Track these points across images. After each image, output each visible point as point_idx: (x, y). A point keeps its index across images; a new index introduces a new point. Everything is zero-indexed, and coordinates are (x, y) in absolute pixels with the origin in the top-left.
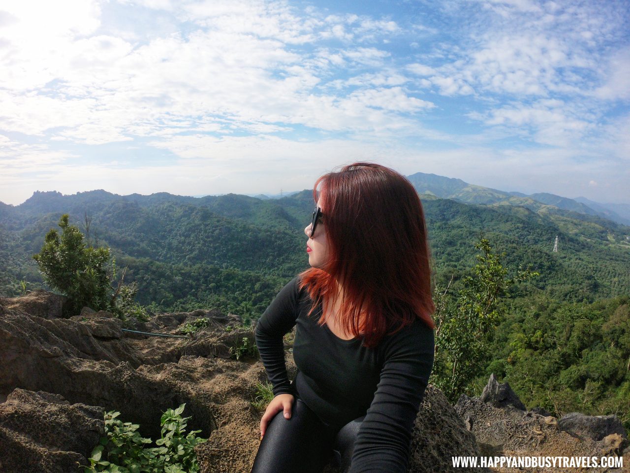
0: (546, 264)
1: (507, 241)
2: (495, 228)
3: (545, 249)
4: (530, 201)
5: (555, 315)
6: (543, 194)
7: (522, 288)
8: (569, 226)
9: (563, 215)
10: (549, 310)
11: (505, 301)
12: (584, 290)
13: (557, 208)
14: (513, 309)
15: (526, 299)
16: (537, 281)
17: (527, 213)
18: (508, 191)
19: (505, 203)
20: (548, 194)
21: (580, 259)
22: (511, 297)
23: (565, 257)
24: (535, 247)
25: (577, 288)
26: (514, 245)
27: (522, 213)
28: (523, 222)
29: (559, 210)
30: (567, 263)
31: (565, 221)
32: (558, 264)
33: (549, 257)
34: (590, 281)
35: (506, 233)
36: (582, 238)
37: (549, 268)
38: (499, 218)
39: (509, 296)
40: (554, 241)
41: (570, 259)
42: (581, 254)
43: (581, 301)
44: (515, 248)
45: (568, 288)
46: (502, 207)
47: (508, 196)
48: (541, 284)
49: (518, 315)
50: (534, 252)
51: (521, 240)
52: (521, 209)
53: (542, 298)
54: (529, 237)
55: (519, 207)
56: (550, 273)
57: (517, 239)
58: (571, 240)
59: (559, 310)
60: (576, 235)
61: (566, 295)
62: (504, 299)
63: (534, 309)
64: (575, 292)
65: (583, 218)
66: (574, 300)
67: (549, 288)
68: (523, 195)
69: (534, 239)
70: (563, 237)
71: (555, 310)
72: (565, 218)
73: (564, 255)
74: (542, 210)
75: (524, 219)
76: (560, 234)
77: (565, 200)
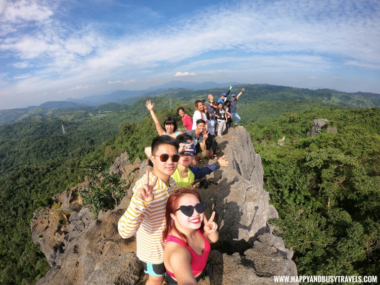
0: (63, 142)
1: (35, 139)
2: (25, 134)
3: (58, 134)
4: (41, 110)
5: (81, 166)
6: (47, 103)
7: (56, 161)
8: (67, 116)
9: (62, 111)
10: (76, 165)
11: (53, 173)
12: (87, 145)
13: (57, 109)
14: (59, 174)
15: (63, 166)
16: (62, 153)
17: (41, 117)
18: (25, 107)
19: (26, 116)
20: (50, 102)
21: (79, 132)
22: (54, 169)
23: (71, 134)
24: (52, 136)
25: (84, 146)
26: (41, 139)
27: (38, 119)
28: (40, 124)
29: (59, 109)
30: (73, 137)
31: (64, 114)
32: (68, 139)
33: (62, 138)
34: (89, 140)
35: (33, 134)
36: (76, 120)
37: (65, 144)
38: (25, 127)
39: (53, 169)
40: (62, 127)
41: (74, 134)
42: (78, 129)
43: (89, 152)
44: (42, 141)
45: (79, 149)
46: (25, 119)
47: (25, 110)
48: (65, 154)
49: (64, 176)
50: (53, 139)
51: (43, 135)
52: (37, 116)
53: (70, 161)
54: (47, 131)
55: (35, 115)
56: (67, 146)
57: (40, 135)
58: (70, 124)
59: (81, 163)
60: (72, 120)
61: (80, 153)
62: (51, 173)
63: (69, 169)
64: (84, 149)
65: (73, 109)
66: (85, 153)
67: (70, 154)
68: (35, 107)
69: (50, 131)
70: (65, 124)
71: (79, 164)
72: (64, 113)
73: (69, 133)
74: (50, 113)
75: (40, 121)
76: (63, 123)
77: (61, 103)
